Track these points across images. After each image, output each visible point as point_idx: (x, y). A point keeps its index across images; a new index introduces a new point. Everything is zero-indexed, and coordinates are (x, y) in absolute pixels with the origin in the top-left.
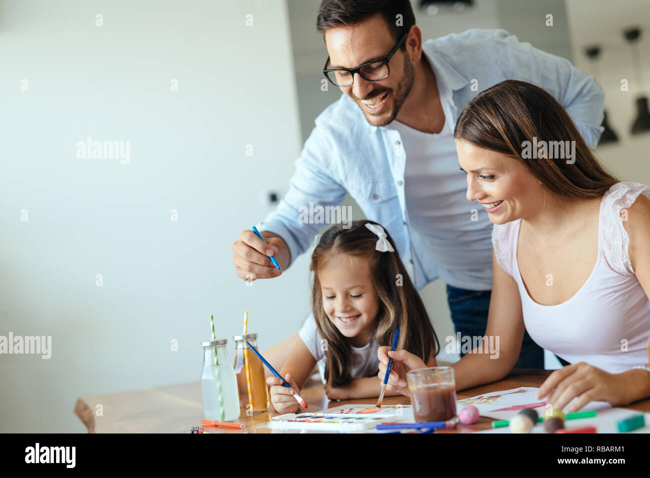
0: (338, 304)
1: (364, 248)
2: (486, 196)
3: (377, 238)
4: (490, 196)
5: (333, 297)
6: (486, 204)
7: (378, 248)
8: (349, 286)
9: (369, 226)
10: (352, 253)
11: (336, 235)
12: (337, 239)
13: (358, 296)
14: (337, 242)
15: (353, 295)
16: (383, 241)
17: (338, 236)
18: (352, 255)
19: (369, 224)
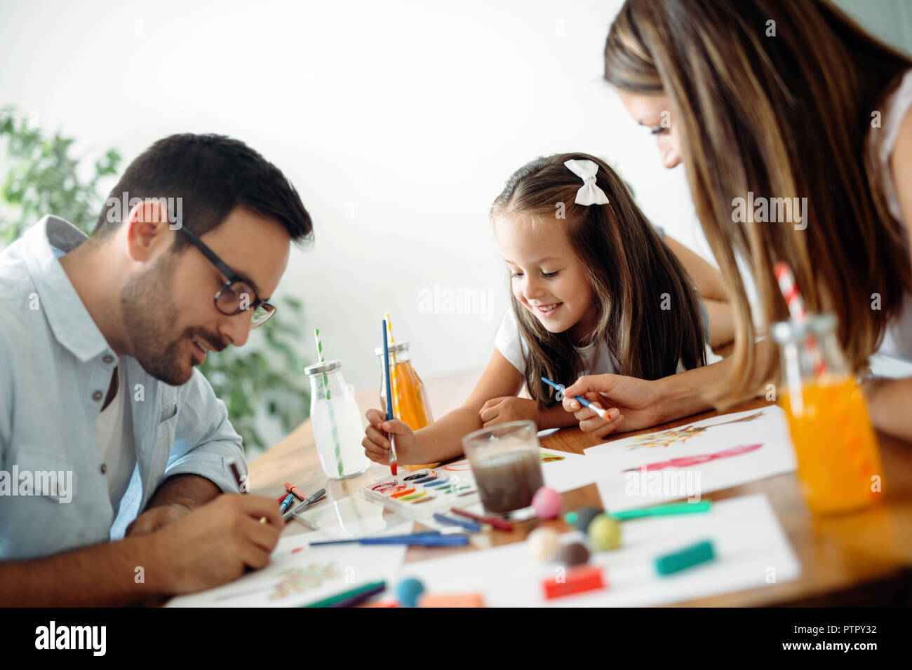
0: (524, 284)
5: (520, 274)
7: (579, 200)
9: (570, 164)
10: (536, 210)
11: (518, 182)
12: (518, 189)
13: (552, 275)
14: (518, 193)
15: (545, 272)
16: (589, 187)
17: (521, 184)
18: (536, 214)
19: (572, 161)
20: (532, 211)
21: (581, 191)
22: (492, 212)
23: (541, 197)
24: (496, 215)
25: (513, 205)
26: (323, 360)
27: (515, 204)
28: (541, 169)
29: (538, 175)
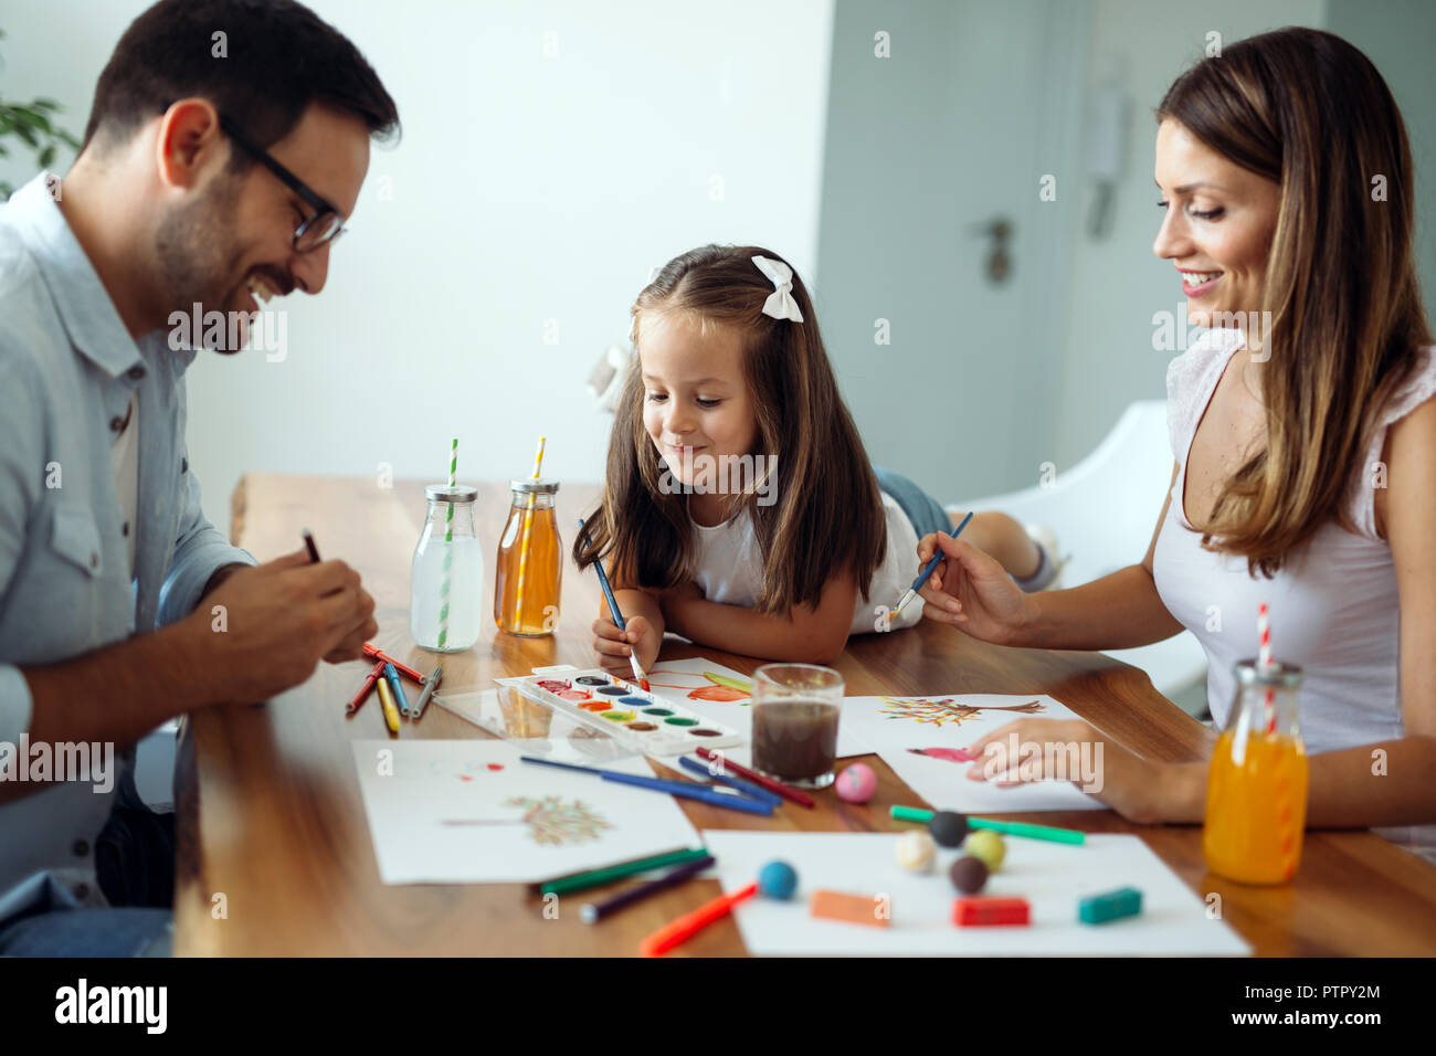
0: (668, 411)
1: (737, 305)
2: (1192, 252)
3: (771, 288)
4: (1204, 254)
5: (662, 397)
6: (1192, 272)
7: (767, 309)
8: (694, 377)
9: (759, 261)
10: (710, 311)
11: (686, 269)
12: (685, 279)
13: (712, 404)
14: (684, 285)
15: (703, 398)
16: (782, 296)
17: (690, 273)
18: (708, 316)
19: (761, 257)
20: (704, 311)
21: (771, 299)
22: (639, 302)
23: (720, 295)
24: (648, 308)
25: (675, 299)
26: (453, 484)
27: (679, 297)
28: (718, 260)
29: (713, 266)
